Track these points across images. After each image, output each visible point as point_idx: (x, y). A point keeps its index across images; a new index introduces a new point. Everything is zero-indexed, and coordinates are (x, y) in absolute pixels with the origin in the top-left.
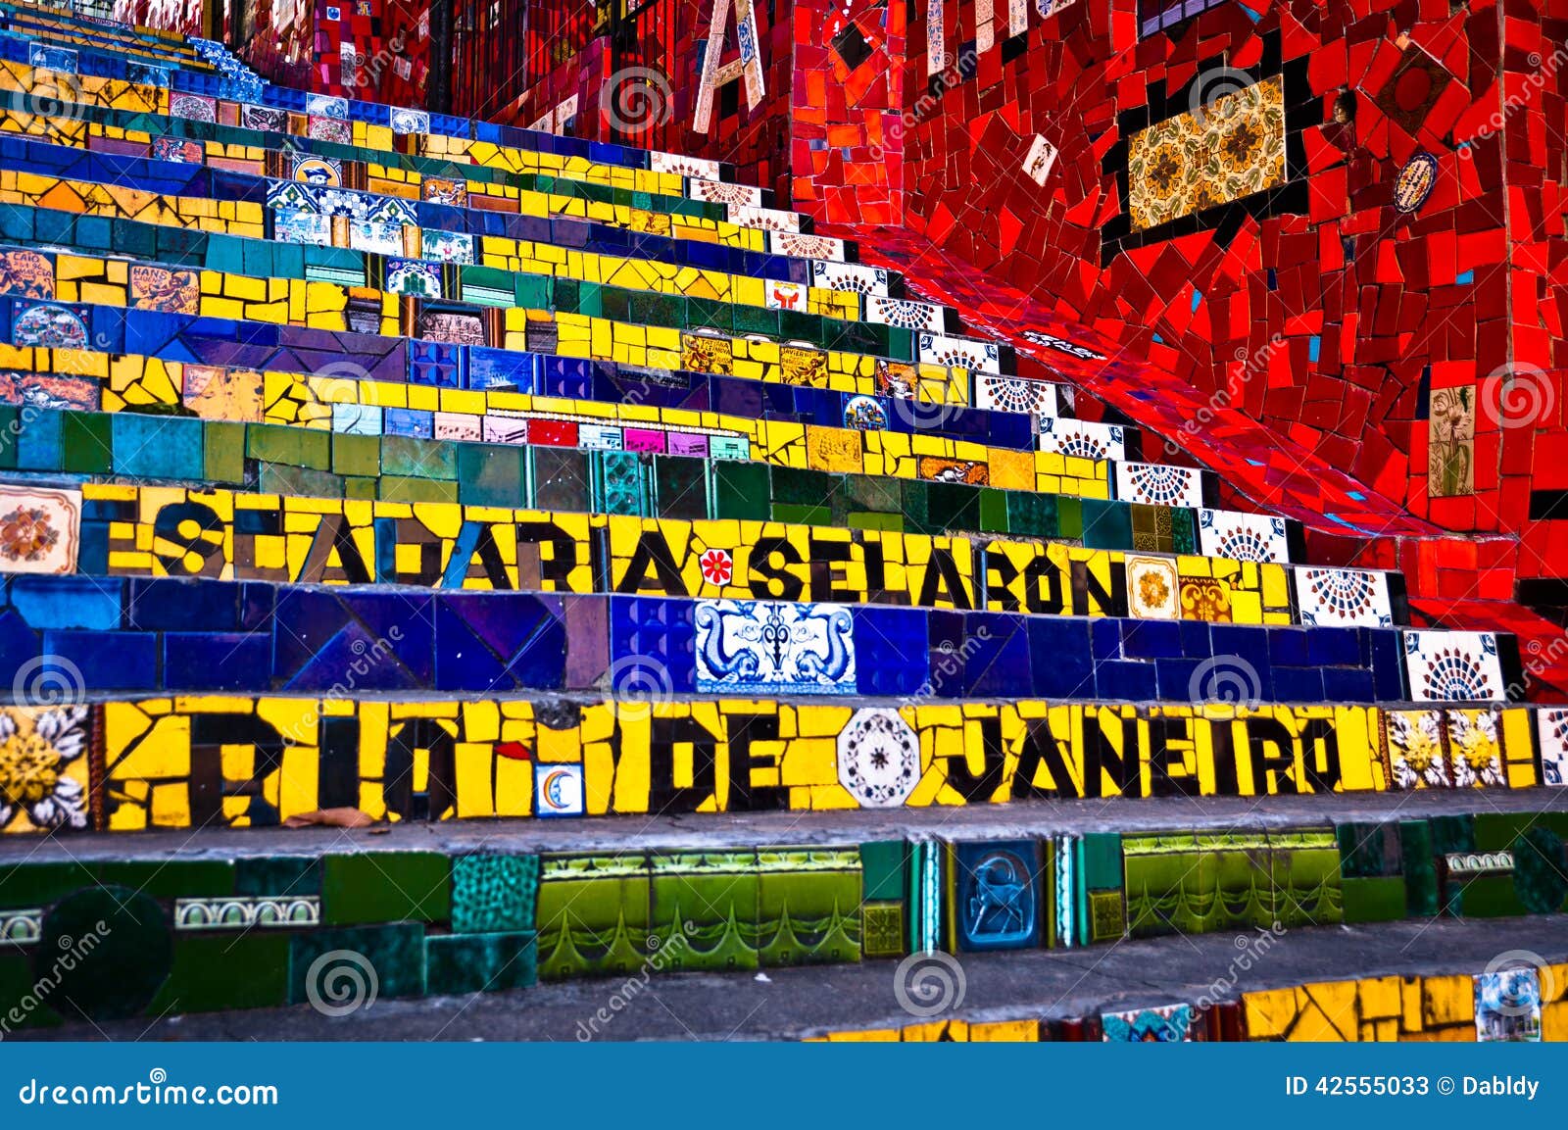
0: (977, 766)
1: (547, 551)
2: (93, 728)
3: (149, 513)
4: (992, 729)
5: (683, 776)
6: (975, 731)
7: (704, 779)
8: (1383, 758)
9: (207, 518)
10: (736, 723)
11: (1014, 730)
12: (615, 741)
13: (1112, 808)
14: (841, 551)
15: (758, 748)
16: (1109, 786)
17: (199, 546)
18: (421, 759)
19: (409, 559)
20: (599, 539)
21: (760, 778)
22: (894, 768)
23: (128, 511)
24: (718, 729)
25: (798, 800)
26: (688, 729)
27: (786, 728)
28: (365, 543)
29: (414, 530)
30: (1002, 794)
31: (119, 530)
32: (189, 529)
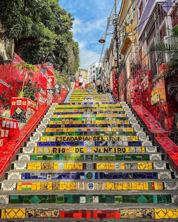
0: (96, 151)
1: (80, 138)
2: (49, 148)
3: (59, 138)
4: (97, 148)
5: (77, 151)
6: (96, 149)
7: (78, 151)
8: (130, 150)
9: (62, 137)
10: (80, 148)
11: (98, 148)
12: (74, 149)
13: (106, 153)
14: (100, 137)
15: (82, 149)
16: (106, 152)
17: (61, 139)
18: (63, 150)
19: (72, 139)
20: (83, 137)
21: (82, 151)
22: (90, 151)
23: (58, 137)
24: (79, 149)
25: (84, 152)
26: (78, 148)
27: (83, 148)
28: (70, 138)
29: (73, 137)
30: (98, 152)
31: (58, 138)
32: (61, 138)
